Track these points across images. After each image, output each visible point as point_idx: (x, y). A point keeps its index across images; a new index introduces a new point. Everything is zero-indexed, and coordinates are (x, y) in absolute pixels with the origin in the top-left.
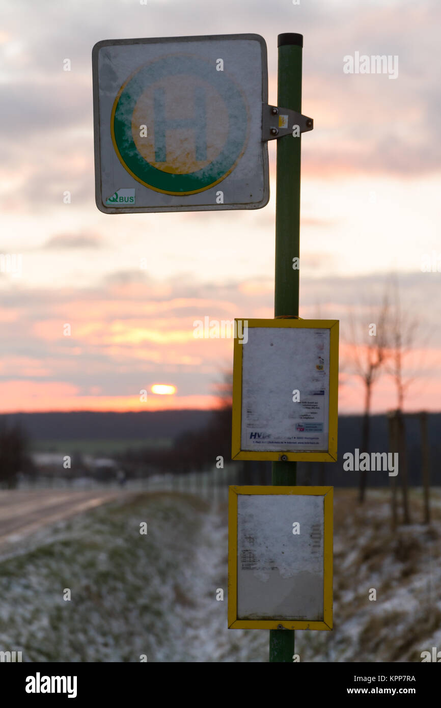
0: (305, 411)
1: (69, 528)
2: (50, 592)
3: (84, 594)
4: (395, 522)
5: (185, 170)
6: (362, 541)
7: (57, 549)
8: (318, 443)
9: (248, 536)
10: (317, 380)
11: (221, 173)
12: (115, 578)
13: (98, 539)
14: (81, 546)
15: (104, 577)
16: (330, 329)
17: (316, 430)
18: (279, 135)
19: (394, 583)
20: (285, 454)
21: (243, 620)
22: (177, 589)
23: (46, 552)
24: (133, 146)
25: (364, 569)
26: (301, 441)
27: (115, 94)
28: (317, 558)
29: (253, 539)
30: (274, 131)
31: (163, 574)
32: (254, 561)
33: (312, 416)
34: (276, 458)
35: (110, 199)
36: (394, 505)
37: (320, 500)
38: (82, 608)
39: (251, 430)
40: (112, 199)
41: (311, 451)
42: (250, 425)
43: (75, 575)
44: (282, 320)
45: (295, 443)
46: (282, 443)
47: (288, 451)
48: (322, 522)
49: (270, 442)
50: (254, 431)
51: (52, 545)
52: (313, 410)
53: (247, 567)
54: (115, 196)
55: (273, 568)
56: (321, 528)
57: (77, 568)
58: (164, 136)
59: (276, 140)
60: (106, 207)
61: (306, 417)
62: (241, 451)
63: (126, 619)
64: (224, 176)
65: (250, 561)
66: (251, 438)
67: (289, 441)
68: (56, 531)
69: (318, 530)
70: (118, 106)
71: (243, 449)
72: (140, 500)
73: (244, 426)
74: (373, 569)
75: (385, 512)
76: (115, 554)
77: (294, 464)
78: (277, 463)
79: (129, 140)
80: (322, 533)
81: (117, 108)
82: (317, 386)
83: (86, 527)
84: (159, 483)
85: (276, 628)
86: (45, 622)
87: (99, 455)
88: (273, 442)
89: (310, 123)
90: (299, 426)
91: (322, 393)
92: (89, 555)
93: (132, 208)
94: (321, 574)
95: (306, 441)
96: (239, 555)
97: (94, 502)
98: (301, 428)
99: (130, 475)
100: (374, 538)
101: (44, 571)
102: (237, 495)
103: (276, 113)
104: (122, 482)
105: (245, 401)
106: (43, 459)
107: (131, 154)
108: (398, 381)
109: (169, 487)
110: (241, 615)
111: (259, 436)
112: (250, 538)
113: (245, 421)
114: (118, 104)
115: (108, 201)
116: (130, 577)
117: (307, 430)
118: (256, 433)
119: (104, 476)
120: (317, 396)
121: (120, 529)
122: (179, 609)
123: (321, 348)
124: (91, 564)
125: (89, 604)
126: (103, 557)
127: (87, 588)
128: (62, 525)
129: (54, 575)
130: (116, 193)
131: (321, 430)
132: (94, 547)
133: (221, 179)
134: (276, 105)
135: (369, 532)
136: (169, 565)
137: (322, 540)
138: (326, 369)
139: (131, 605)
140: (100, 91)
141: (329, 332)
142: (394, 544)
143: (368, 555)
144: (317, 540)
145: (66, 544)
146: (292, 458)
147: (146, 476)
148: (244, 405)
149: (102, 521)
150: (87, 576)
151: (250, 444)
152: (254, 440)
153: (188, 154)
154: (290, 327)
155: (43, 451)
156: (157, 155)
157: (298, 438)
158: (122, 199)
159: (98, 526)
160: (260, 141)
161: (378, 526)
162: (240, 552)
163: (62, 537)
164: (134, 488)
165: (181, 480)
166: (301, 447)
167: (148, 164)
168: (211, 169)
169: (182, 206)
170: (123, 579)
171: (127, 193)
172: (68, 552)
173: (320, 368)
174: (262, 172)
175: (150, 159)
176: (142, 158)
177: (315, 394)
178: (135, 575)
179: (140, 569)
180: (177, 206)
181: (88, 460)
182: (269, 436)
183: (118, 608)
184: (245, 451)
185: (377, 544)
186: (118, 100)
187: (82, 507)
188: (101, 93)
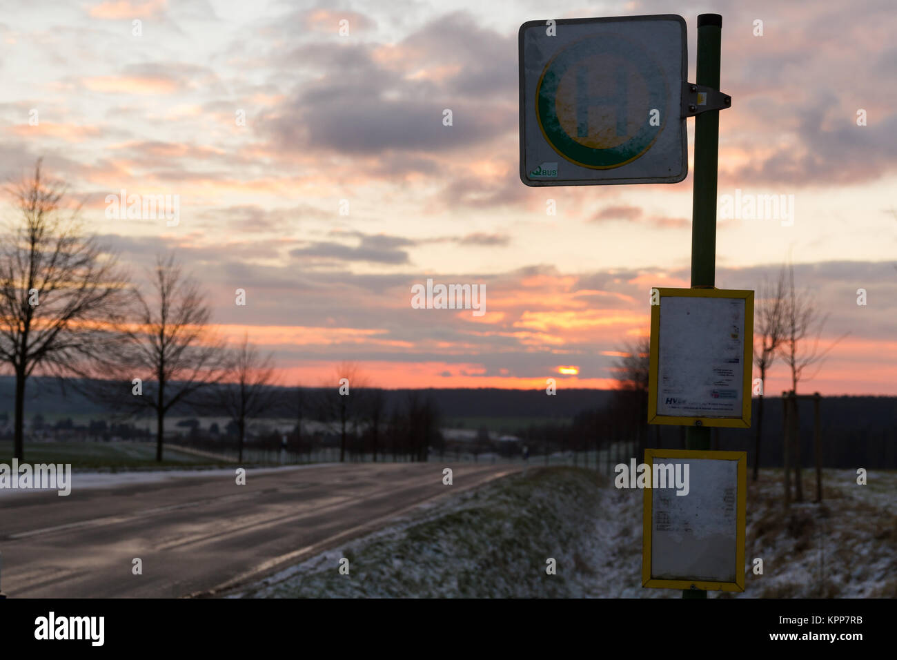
0: (720, 378)
1: (476, 497)
2: (458, 556)
3: (491, 560)
4: (788, 499)
5: (605, 145)
6: (756, 517)
7: (466, 516)
8: (732, 409)
9: (663, 498)
10: (732, 348)
11: (640, 148)
12: (520, 546)
13: (504, 508)
14: (488, 515)
15: (510, 543)
16: (745, 299)
17: (730, 397)
18: (698, 112)
19: (788, 558)
20: (700, 419)
21: (656, 579)
22: (577, 557)
23: (455, 519)
24: (556, 121)
25: (758, 542)
26: (716, 407)
27: (540, 73)
28: (729, 521)
29: (668, 501)
30: (693, 108)
31: (564, 543)
32: (668, 523)
33: (727, 383)
34: (690, 423)
35: (533, 173)
36: (788, 484)
37: (734, 464)
38: (488, 572)
39: (667, 396)
40: (535, 172)
41: (725, 417)
42: (665, 390)
43: (482, 542)
44: (699, 290)
45: (710, 409)
46: (697, 408)
47: (703, 417)
48: (735, 486)
49: (685, 408)
50: (670, 396)
51: (461, 513)
52: (727, 378)
53: (662, 528)
54: (538, 170)
55: (686, 530)
56: (735, 492)
57: (484, 535)
58: (586, 112)
59: (694, 117)
60: (530, 180)
61: (720, 383)
62: (657, 415)
63: (530, 584)
64: (644, 151)
65: (664, 522)
66: (667, 403)
67: (704, 406)
68: (464, 500)
69: (731, 494)
70: (542, 85)
71: (658, 413)
72: (543, 473)
73: (660, 392)
74: (766, 543)
75: (779, 489)
76: (519, 523)
77: (708, 428)
78: (691, 428)
79: (553, 116)
80: (735, 497)
81: (542, 86)
82: (732, 355)
83: (491, 498)
84: (560, 458)
85: (689, 588)
86: (454, 584)
87: (504, 431)
88: (688, 408)
89: (728, 101)
90: (714, 392)
91: (737, 361)
92: (495, 523)
93: (554, 181)
94: (734, 537)
95: (721, 407)
96: (653, 516)
97: (499, 475)
98: (715, 394)
99: (533, 452)
100: (768, 514)
101: (453, 537)
102: (653, 457)
103: (695, 91)
104: (526, 456)
105: (661, 367)
106: (451, 434)
107: (555, 129)
108: (793, 365)
109: (570, 463)
110: (655, 574)
111: (675, 402)
112: (664, 500)
113: (662, 387)
114: (543, 82)
115: (532, 174)
116: (533, 545)
117: (722, 397)
118: (671, 399)
119: (509, 451)
120: (732, 364)
121: (524, 499)
122: (579, 577)
123: (736, 317)
124: (498, 532)
125: (495, 569)
126: (508, 525)
127: (494, 554)
128: (469, 495)
129: (463, 541)
130: (539, 167)
131: (735, 397)
132: (500, 515)
133: (640, 154)
134: (695, 83)
135: (763, 508)
136: (570, 535)
137: (735, 503)
138: (741, 337)
139: (534, 572)
140: (526, 69)
141: (744, 302)
142: (787, 520)
143: (761, 530)
144: (730, 503)
145: (474, 512)
146: (707, 423)
147: (548, 452)
148: (660, 371)
149: (508, 493)
150: (494, 543)
151: (665, 409)
152: (670, 405)
153: (609, 129)
154: (706, 297)
155: (451, 427)
156: (579, 130)
157: (714, 404)
158: (545, 172)
159: (503, 497)
160: (679, 117)
161: (771, 503)
162: (654, 512)
163: (470, 506)
164: (536, 462)
165: (581, 456)
166: (716, 413)
167: (571, 139)
168: (631, 145)
169: (602, 179)
170: (527, 548)
171: (550, 167)
172: (475, 520)
173: (734, 336)
174: (681, 147)
175: (573, 135)
176: (565, 133)
177: (730, 362)
178: (539, 543)
179: (542, 537)
180: (598, 180)
181: (493, 436)
182: (684, 402)
183: (523, 574)
184: (662, 415)
185: (771, 519)
186: (543, 78)
187: (489, 479)
188: (527, 71)
